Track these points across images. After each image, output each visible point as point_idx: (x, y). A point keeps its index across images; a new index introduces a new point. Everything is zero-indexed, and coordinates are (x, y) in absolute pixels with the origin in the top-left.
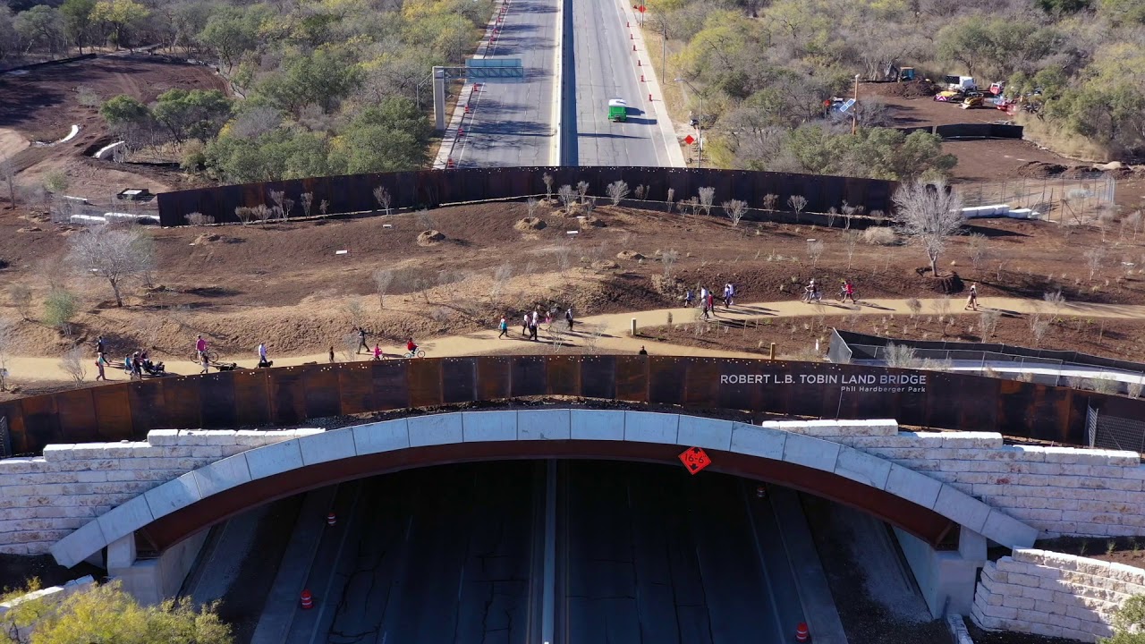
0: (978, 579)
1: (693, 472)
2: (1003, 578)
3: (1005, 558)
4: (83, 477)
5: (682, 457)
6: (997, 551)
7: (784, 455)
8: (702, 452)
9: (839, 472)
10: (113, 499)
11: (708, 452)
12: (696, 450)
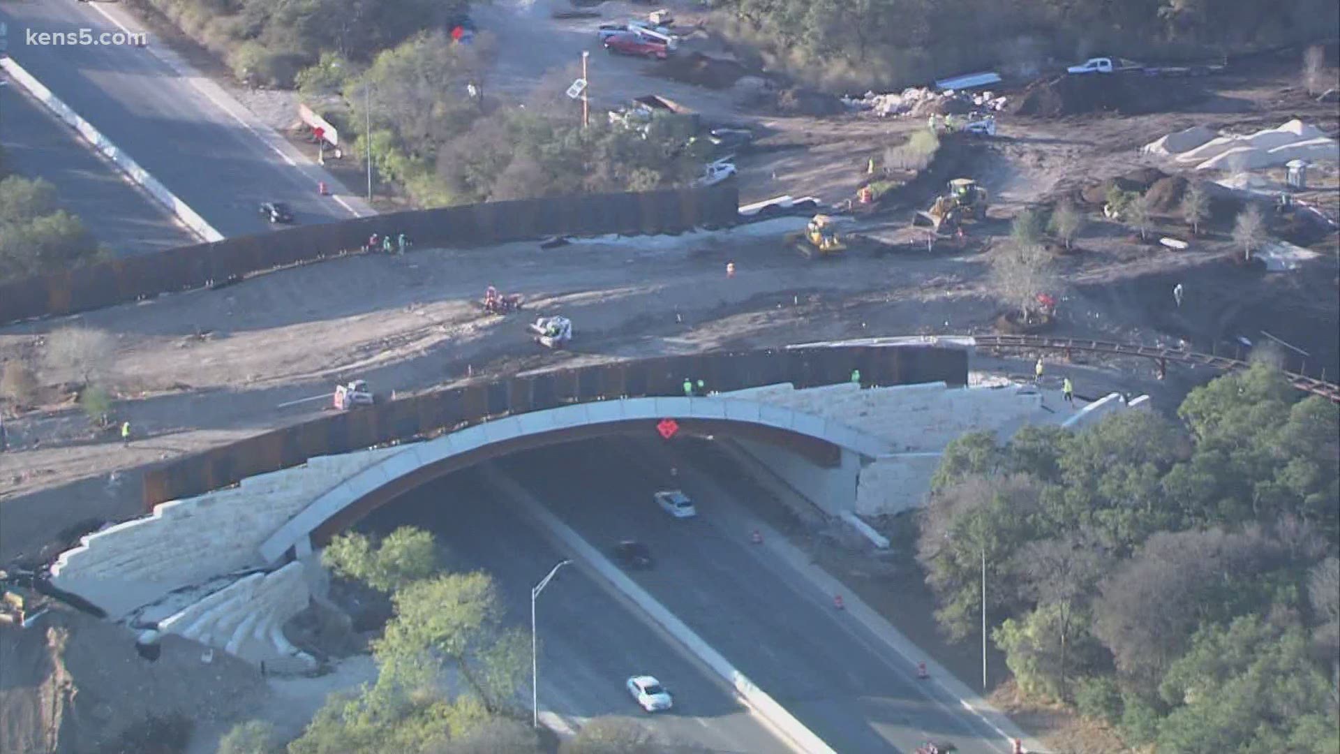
0: (858, 483)
1: (667, 437)
2: (874, 477)
3: (873, 464)
4: (270, 497)
5: (659, 427)
8: (672, 422)
9: (763, 422)
10: (290, 511)
11: (678, 421)
12: (668, 420)
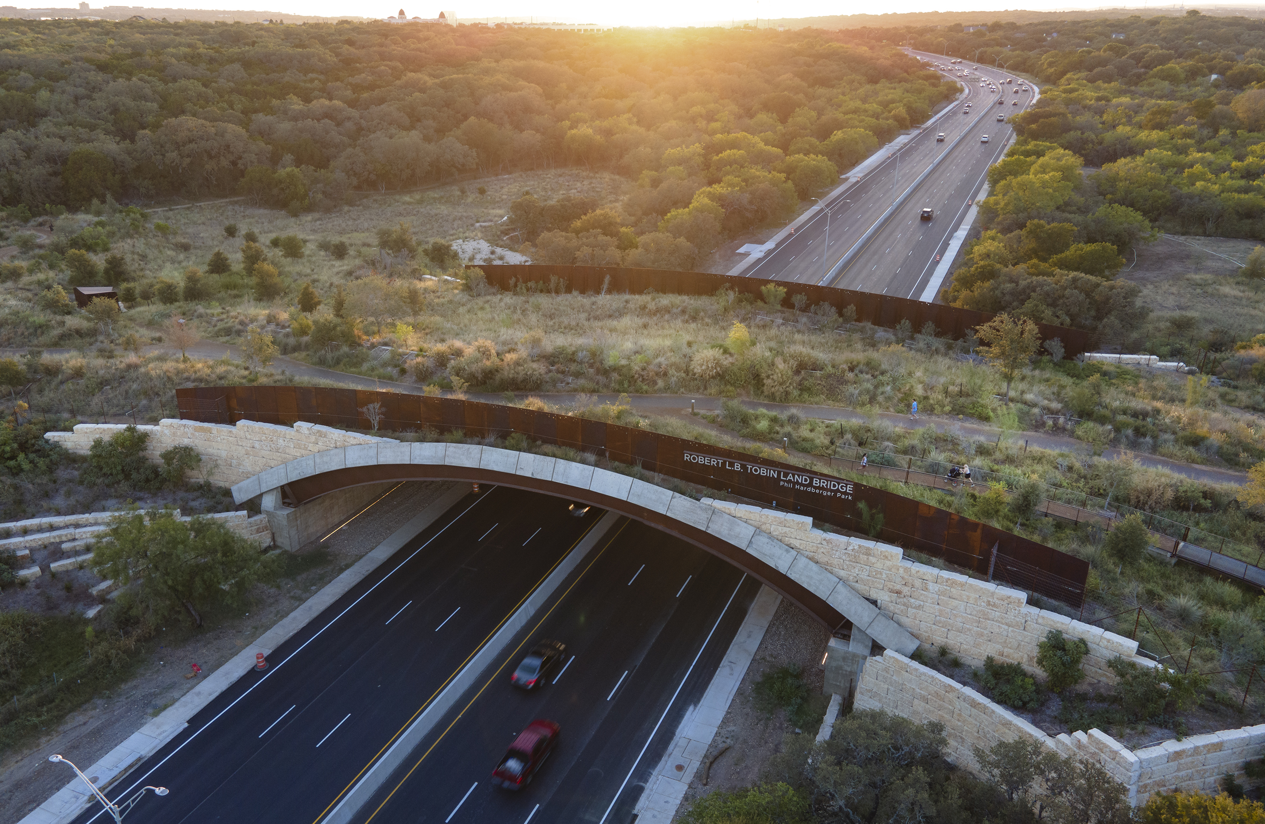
3: (880, 656)
6: (877, 649)
7: (708, 527)
9: (752, 551)
